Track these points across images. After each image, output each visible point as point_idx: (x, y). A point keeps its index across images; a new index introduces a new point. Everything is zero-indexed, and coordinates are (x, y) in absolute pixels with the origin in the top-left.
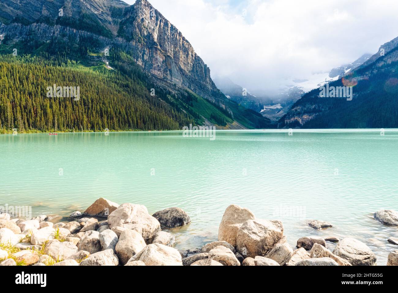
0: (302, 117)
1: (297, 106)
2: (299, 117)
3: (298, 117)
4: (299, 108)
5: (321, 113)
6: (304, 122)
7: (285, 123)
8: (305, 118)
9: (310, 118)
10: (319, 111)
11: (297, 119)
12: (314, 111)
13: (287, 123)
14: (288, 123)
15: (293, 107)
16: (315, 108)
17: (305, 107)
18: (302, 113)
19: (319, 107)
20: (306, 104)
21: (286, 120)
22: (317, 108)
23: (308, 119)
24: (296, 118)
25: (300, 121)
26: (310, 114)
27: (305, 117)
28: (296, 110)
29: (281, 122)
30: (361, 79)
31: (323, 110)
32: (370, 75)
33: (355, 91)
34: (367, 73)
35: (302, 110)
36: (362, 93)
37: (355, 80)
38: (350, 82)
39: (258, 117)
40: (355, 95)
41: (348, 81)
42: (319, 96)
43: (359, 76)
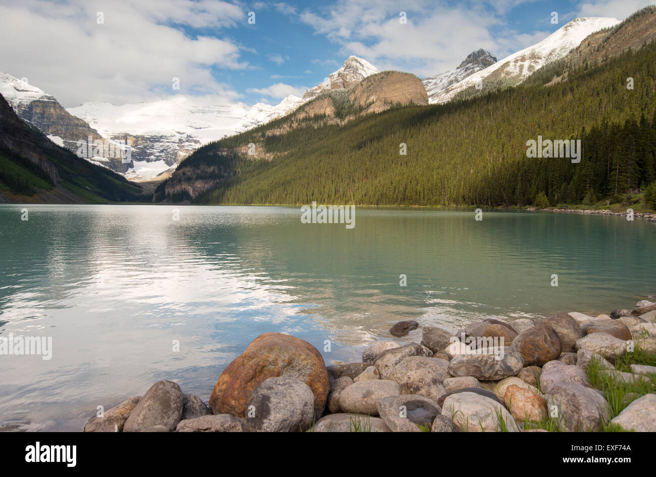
0: (193, 185)
1: (186, 166)
2: (189, 184)
3: (187, 185)
5: (222, 180)
6: (197, 194)
7: (166, 193)
8: (199, 186)
9: (206, 187)
10: (221, 177)
11: (185, 188)
12: (213, 176)
13: (169, 194)
14: (171, 194)
16: (214, 171)
17: (198, 169)
18: (194, 176)
19: (220, 170)
20: (200, 164)
21: (168, 188)
22: (216, 172)
23: (202, 189)
24: (183, 186)
25: (191, 192)
26: (205, 181)
27: (199, 185)
28: (184, 174)
29: (160, 193)
30: (278, 133)
31: (226, 175)
32: (288, 129)
33: (268, 151)
34: (285, 126)
35: (194, 173)
36: (278, 154)
37: (269, 133)
38: (263, 135)
39: (117, 182)
40: (270, 157)
41: (260, 134)
42: (220, 153)
43: (275, 128)
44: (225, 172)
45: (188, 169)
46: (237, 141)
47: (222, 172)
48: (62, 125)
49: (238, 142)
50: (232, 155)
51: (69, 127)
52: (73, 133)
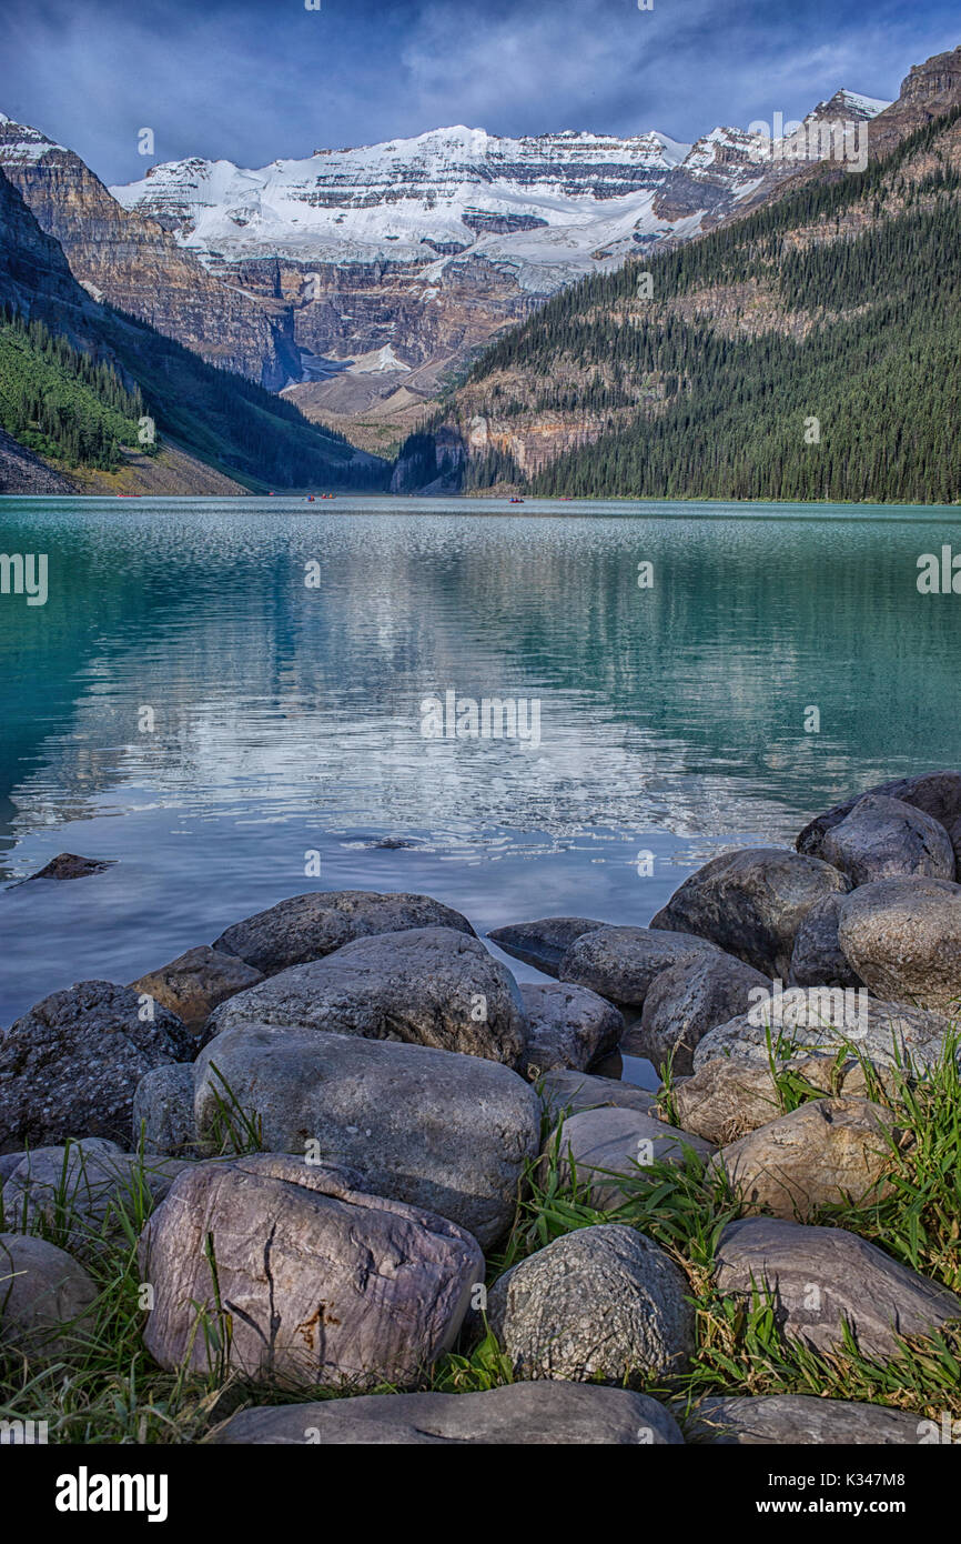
0: (528, 430)
1: (505, 365)
2: (513, 429)
3: (508, 430)
4: (511, 379)
5: (627, 413)
6: (540, 462)
7: (439, 460)
8: (546, 434)
9: (571, 437)
10: (620, 400)
11: (500, 443)
12: (595, 399)
13: (447, 462)
14: (456, 458)
15: (481, 371)
16: (598, 383)
17: (545, 372)
18: (533, 403)
19: (618, 375)
20: (550, 359)
22: (606, 385)
23: (559, 446)
24: (496, 435)
25: (520, 458)
26: (569, 416)
27: (547, 428)
28: (498, 391)
29: (417, 457)
30: (829, 240)
31: (638, 393)
32: (868, 222)
33: (795, 304)
34: (856, 210)
35: (533, 390)
36: (832, 316)
37: (797, 240)
38: (774, 249)
39: (277, 421)
40: (798, 326)
41: (763, 243)
42: (618, 319)
43: (817, 221)
44: (635, 382)
45: (509, 376)
46: (680, 271)
47: (626, 382)
48: (98, 243)
49: (683, 275)
50: (660, 322)
51: (118, 248)
52: (128, 267)
